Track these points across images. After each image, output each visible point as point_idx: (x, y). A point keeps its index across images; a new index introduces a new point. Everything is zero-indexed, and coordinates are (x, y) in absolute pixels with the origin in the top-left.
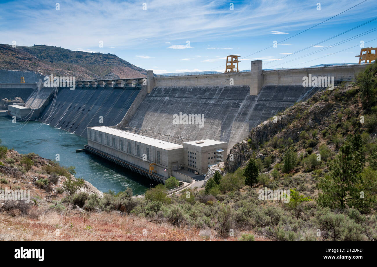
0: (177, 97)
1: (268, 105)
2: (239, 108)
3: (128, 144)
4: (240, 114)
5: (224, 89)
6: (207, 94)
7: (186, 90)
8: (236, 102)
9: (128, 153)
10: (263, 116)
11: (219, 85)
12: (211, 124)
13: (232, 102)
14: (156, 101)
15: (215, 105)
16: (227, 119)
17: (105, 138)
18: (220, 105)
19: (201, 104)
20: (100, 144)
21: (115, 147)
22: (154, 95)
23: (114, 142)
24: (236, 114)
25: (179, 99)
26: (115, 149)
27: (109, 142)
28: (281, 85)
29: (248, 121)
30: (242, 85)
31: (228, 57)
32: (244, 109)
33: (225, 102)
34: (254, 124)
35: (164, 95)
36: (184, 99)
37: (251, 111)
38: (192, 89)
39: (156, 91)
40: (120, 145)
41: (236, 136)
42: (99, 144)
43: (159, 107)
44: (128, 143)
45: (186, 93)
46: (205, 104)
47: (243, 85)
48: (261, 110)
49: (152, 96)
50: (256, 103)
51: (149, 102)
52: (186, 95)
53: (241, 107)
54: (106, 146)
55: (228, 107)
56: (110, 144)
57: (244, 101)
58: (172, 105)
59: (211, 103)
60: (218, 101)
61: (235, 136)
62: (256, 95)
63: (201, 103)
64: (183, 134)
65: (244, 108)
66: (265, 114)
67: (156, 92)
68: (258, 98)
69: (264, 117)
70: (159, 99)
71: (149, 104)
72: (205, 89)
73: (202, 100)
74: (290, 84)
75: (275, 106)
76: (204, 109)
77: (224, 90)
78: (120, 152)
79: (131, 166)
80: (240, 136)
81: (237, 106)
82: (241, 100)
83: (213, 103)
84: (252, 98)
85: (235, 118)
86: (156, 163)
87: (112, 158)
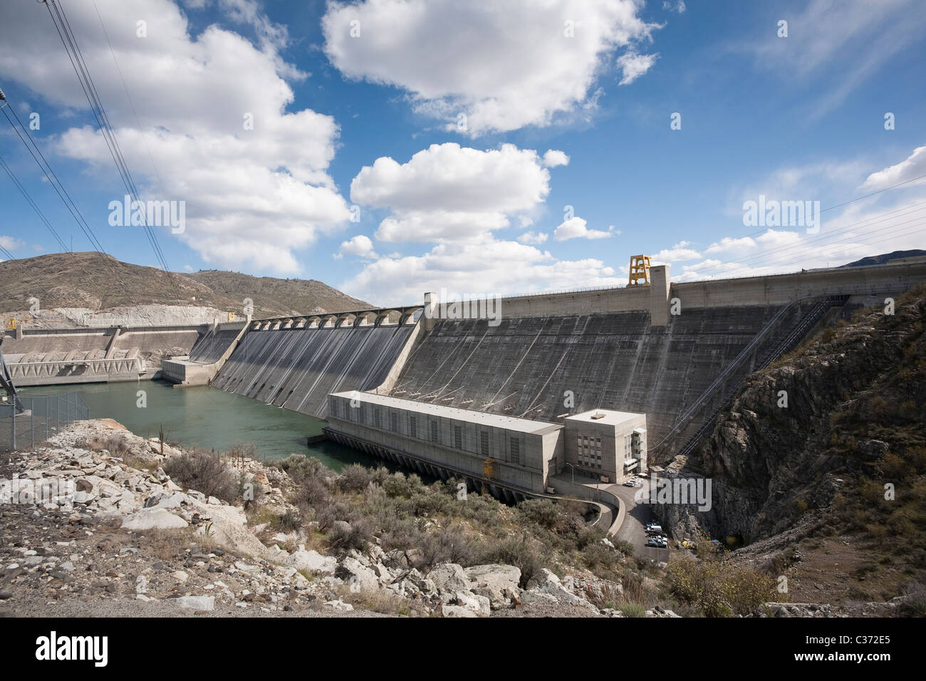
0: (492, 336)
1: (698, 341)
2: (636, 348)
3: (430, 425)
4: (643, 359)
5: (589, 318)
6: (557, 328)
7: (509, 323)
8: (626, 338)
9: (429, 441)
10: (696, 360)
11: (576, 312)
12: (583, 380)
13: (617, 340)
14: (448, 344)
15: (580, 346)
16: (616, 368)
17: (370, 413)
18: (593, 345)
19: (548, 346)
20: (358, 426)
21: (395, 430)
22: (440, 334)
23: (395, 422)
24: (635, 361)
25: (497, 339)
26: (396, 434)
27: (382, 422)
28: (711, 306)
29: (665, 372)
30: (627, 309)
31: (632, 258)
32: (648, 351)
33: (599, 339)
34: (682, 377)
35: (462, 333)
36: (507, 339)
37: (664, 354)
38: (521, 321)
39: (444, 327)
40: (410, 427)
41: (648, 401)
42: (355, 425)
43: (457, 354)
44: (430, 422)
45: (510, 327)
46: (557, 344)
47: (631, 309)
48: (686, 350)
49: (437, 336)
50: (670, 339)
51: (433, 347)
52: (510, 331)
53: (640, 347)
54: (372, 430)
55: (610, 347)
56: (384, 424)
57: (643, 337)
58: (486, 350)
59: (571, 342)
60: (585, 339)
61: (646, 400)
62: (665, 325)
63: (547, 344)
64: (523, 400)
65: (648, 348)
66: (699, 357)
67: (443, 329)
68: (671, 329)
69: (698, 363)
70: (453, 340)
71: (435, 349)
72: (550, 320)
73: (548, 338)
74: (730, 304)
75: (714, 343)
76: (557, 354)
77: (592, 320)
78: (408, 440)
79: (441, 467)
80: (658, 400)
81: (632, 346)
82: (637, 335)
83: (575, 342)
84: (660, 331)
85: (635, 367)
86: (506, 462)
87: (391, 451)
